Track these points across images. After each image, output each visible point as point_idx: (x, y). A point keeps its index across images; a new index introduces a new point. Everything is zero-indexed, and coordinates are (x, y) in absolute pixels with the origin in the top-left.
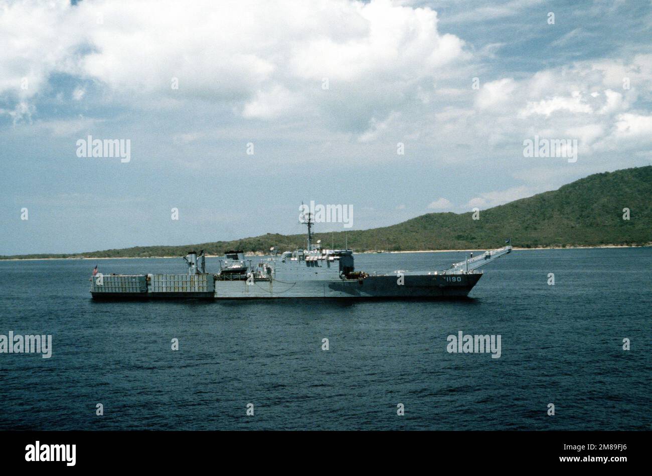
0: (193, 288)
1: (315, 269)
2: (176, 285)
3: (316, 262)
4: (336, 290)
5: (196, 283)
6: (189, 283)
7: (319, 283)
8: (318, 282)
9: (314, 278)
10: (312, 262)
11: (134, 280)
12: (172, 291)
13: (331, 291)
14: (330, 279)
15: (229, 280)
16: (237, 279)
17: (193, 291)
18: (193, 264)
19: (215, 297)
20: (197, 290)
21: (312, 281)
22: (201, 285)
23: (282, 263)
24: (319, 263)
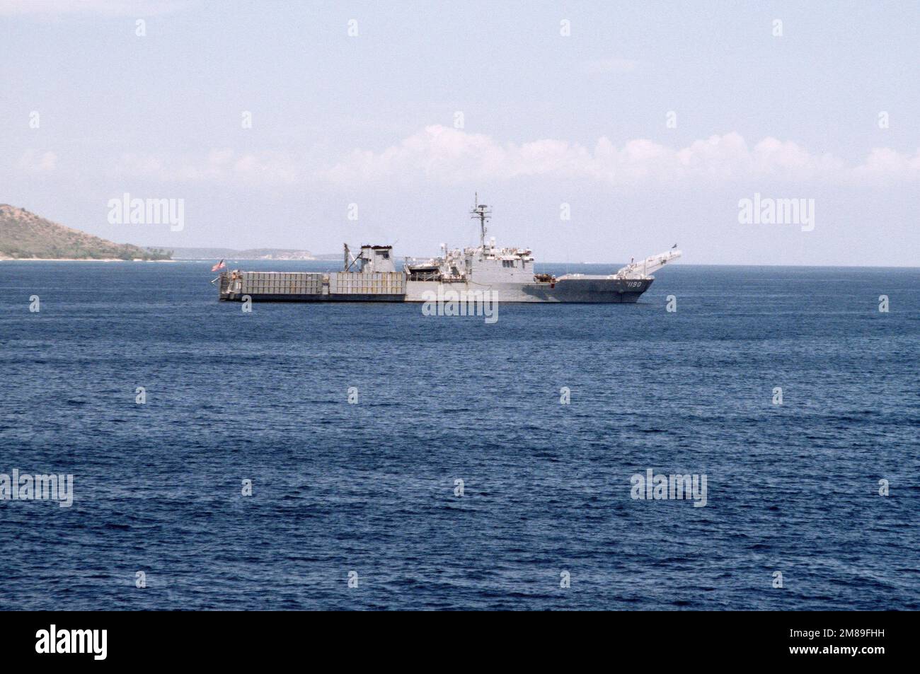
0: (384, 290)
1: (511, 270)
2: (365, 286)
3: (512, 261)
4: (528, 293)
5: (389, 283)
6: (380, 284)
7: (514, 286)
8: (512, 284)
9: (510, 280)
10: (508, 261)
11: (310, 278)
12: (360, 292)
13: (523, 295)
14: (522, 282)
15: (422, 280)
16: (431, 280)
17: (384, 293)
18: (370, 260)
19: (406, 300)
20: (389, 293)
21: (508, 284)
22: (394, 285)
23: (478, 262)
24: (515, 262)
